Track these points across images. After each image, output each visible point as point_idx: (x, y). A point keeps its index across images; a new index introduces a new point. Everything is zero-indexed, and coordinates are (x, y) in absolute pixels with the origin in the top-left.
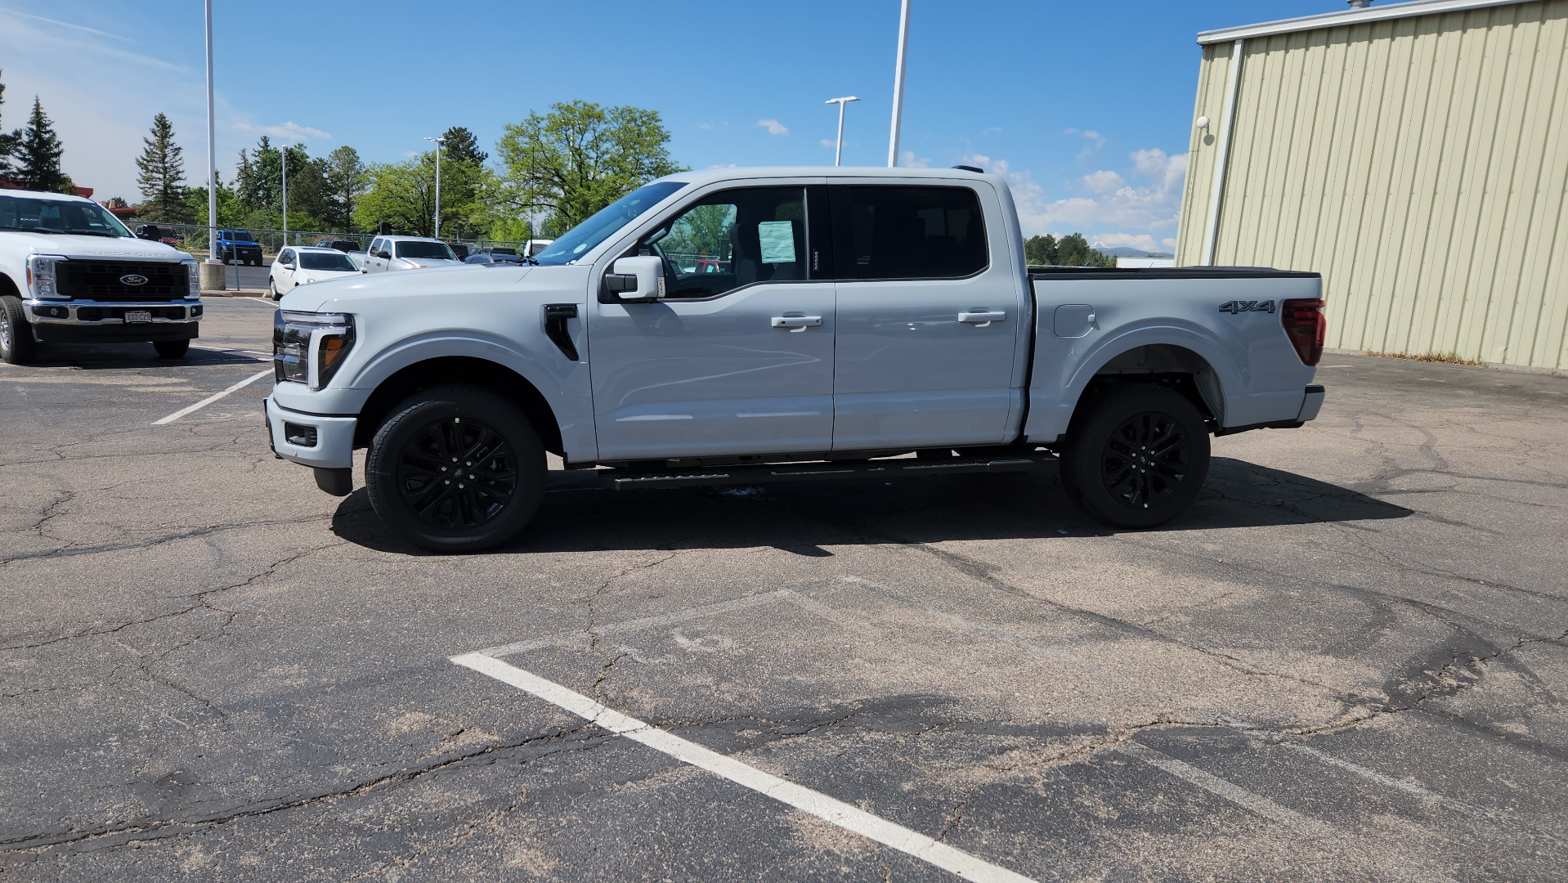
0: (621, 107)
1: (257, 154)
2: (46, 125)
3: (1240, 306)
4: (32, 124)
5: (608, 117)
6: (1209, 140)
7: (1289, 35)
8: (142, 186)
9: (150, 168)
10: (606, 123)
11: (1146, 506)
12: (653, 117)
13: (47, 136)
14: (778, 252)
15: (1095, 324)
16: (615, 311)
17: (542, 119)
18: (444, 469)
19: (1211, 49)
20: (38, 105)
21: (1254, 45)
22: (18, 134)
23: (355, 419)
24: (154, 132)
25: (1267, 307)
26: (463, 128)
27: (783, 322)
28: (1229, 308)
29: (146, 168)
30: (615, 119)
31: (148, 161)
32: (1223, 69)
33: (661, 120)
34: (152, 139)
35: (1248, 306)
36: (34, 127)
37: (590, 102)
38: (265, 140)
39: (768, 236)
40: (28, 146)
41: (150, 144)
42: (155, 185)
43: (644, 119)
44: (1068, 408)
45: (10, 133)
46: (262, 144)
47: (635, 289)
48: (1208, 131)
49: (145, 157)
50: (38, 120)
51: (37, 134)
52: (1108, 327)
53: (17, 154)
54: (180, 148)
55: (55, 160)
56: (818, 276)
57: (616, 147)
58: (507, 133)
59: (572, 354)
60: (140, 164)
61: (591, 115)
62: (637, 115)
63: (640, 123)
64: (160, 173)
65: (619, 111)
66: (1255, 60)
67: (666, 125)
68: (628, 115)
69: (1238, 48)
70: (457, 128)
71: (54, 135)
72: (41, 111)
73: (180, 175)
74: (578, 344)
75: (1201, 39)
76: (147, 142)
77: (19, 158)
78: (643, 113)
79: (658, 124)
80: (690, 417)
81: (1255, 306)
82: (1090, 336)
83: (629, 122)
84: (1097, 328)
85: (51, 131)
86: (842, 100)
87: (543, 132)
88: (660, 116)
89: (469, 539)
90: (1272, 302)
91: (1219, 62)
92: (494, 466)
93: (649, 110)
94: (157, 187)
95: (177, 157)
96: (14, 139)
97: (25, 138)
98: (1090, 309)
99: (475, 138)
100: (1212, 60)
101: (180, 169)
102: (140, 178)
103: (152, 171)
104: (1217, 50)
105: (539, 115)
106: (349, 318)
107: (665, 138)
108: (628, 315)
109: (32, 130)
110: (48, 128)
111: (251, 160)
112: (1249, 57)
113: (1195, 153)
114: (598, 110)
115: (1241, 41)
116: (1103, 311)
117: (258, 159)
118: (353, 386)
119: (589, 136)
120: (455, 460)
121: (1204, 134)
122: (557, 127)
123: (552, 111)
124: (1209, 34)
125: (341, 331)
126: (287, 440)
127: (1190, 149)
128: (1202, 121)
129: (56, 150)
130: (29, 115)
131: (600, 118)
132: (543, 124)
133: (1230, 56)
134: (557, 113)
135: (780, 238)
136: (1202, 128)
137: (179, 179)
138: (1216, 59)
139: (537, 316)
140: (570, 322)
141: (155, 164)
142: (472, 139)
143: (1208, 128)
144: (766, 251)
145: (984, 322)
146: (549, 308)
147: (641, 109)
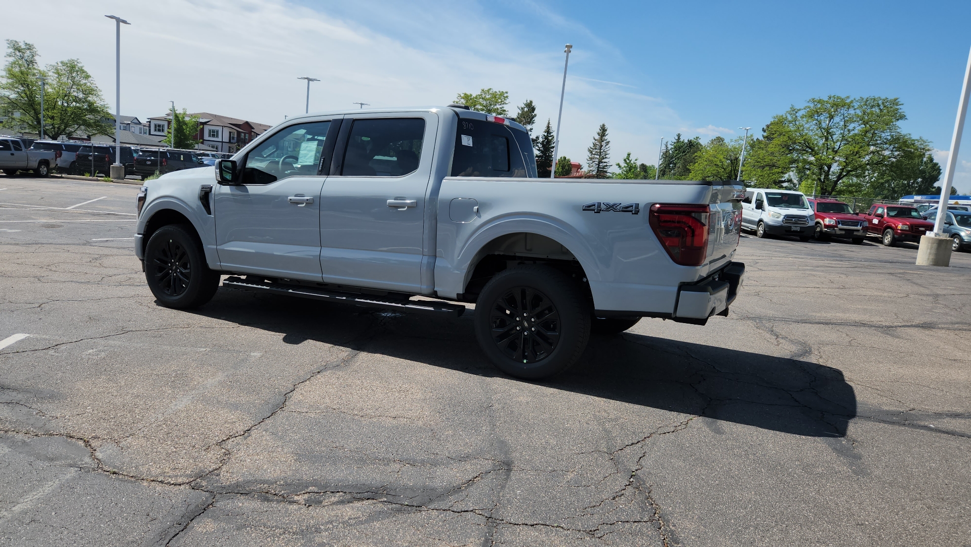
0: (865, 97)
1: (673, 144)
2: (551, 133)
3: (603, 207)
4: (545, 132)
5: (856, 105)
8: (589, 162)
9: (594, 153)
10: (855, 109)
12: (895, 102)
13: (550, 138)
15: (478, 214)
16: (226, 189)
17: (800, 110)
18: (169, 265)
20: (549, 123)
22: (537, 138)
23: (141, 236)
24: (599, 134)
25: (632, 209)
27: (295, 200)
28: (593, 209)
29: (591, 152)
30: (861, 106)
31: (593, 149)
33: (902, 104)
34: (597, 137)
35: (611, 207)
36: (546, 134)
38: (679, 136)
39: (304, 150)
40: (542, 143)
41: (596, 140)
42: (594, 161)
43: (886, 104)
44: (459, 274)
45: (535, 138)
46: (677, 138)
49: (592, 147)
50: (548, 131)
51: (546, 138)
52: (486, 216)
53: (537, 148)
54: (609, 142)
55: (552, 150)
57: (862, 126)
59: (209, 213)
60: (589, 150)
61: (839, 104)
62: (880, 102)
63: (882, 107)
64: (598, 155)
65: (865, 100)
68: (872, 103)
71: (553, 138)
72: (550, 126)
73: (607, 156)
74: (212, 207)
76: (594, 139)
77: (537, 150)
78: (885, 101)
79: (898, 107)
81: (618, 207)
83: (872, 107)
84: (479, 217)
85: (552, 136)
87: (799, 118)
88: (901, 101)
90: (637, 205)
93: (892, 97)
94: (595, 163)
95: (607, 146)
96: (536, 140)
97: (541, 140)
98: (476, 203)
101: (608, 152)
102: (588, 158)
103: (595, 154)
105: (797, 107)
106: (146, 189)
107: (902, 117)
109: (544, 135)
110: (552, 134)
111: (670, 147)
114: (848, 101)
117: (673, 147)
118: (141, 220)
120: (173, 261)
122: (813, 114)
123: (808, 104)
129: (553, 145)
130: (545, 128)
131: (849, 106)
132: (800, 114)
134: (812, 105)
137: (606, 158)
139: (197, 190)
140: (210, 196)
141: (597, 150)
144: (302, 159)
145: (404, 207)
146: (203, 187)
147: (883, 97)
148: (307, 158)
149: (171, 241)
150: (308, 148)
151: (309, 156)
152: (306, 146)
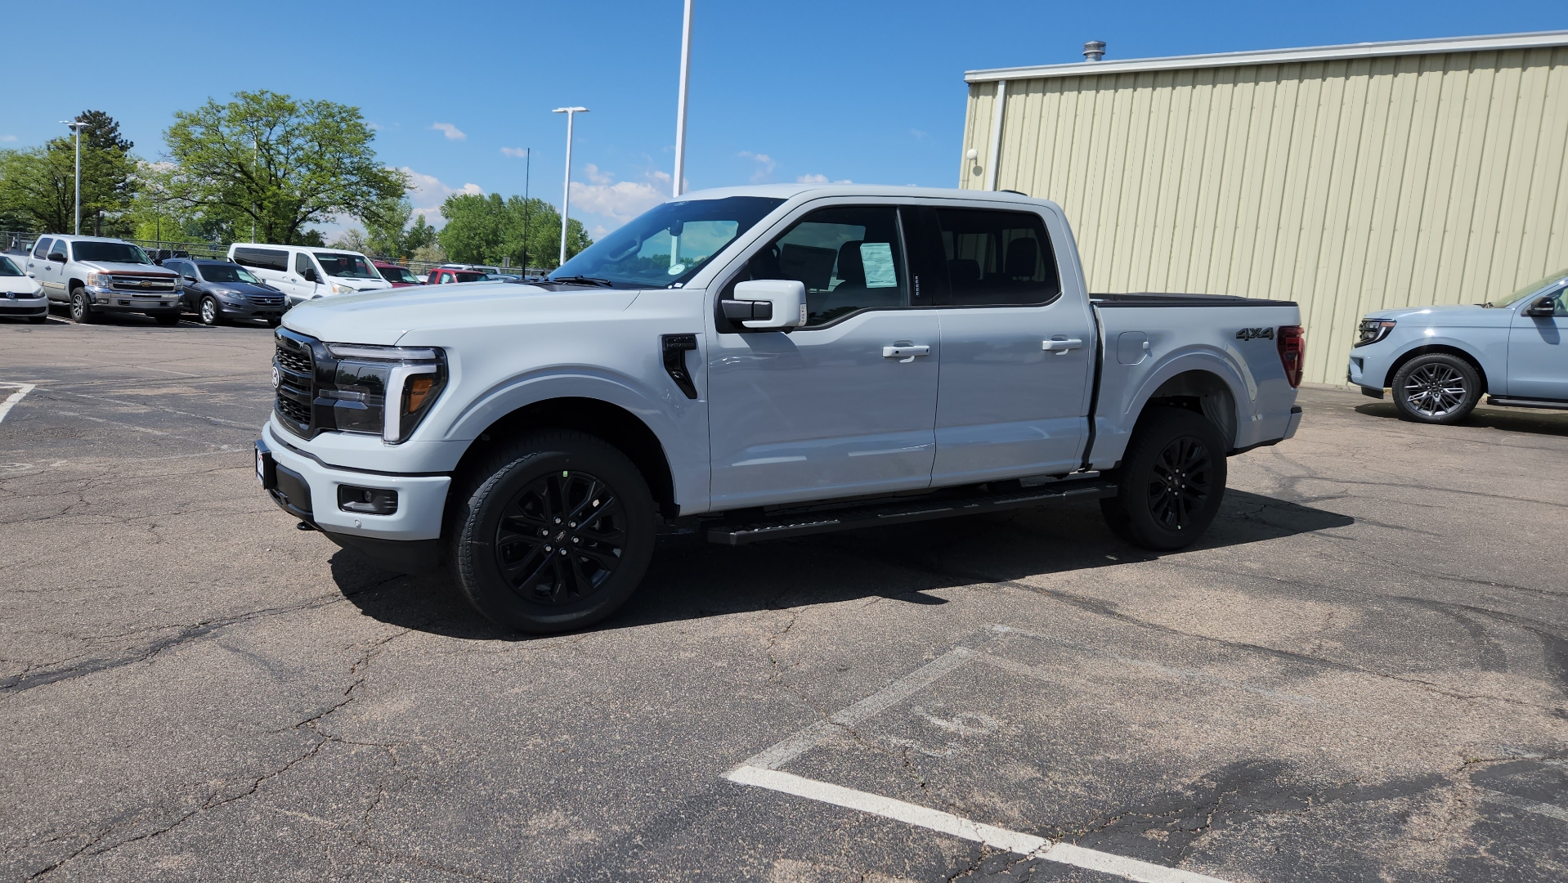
0: (317, 101)
3: (1250, 333)
5: (302, 111)
6: (978, 171)
7: (1046, 80)
10: (297, 117)
11: (1180, 528)
12: (354, 113)
14: (881, 276)
15: (1148, 351)
16: (734, 340)
17: (223, 108)
18: (545, 533)
19: (977, 87)
21: (1015, 87)
23: (448, 478)
25: (1267, 333)
26: (101, 112)
27: (897, 352)
28: (1243, 335)
30: (312, 114)
32: (987, 107)
33: (363, 118)
35: (1256, 333)
37: (280, 93)
39: (870, 259)
43: (344, 115)
44: (1125, 434)
47: (769, 317)
48: (976, 163)
52: (1159, 353)
56: (918, 302)
57: (310, 144)
58: (179, 121)
59: (690, 391)
61: (282, 108)
62: (336, 110)
63: (338, 119)
65: (314, 105)
66: (1017, 100)
67: (370, 123)
68: (325, 110)
69: (1001, 88)
70: (93, 112)
74: (697, 380)
75: (968, 78)
78: (343, 109)
79: (359, 121)
80: (804, 458)
81: (1260, 332)
82: (1145, 362)
83: (326, 117)
84: (1150, 355)
86: (570, 110)
87: (224, 122)
88: (361, 113)
89: (575, 616)
90: (1272, 329)
91: (984, 100)
92: (597, 526)
93: (349, 106)
98: (1145, 336)
99: (117, 124)
100: (978, 98)
104: (982, 88)
105: (219, 103)
106: (440, 352)
107: (369, 137)
108: (748, 346)
112: (1011, 97)
113: (966, 182)
114: (289, 102)
115: (1004, 82)
116: (1156, 338)
118: (448, 437)
119: (279, 130)
120: (558, 521)
121: (973, 165)
122: (241, 117)
123: (234, 100)
124: (976, 74)
125: (431, 369)
126: (340, 506)
127: (961, 178)
128: (971, 153)
131: (292, 111)
132: (224, 114)
133: (994, 94)
134: (241, 102)
135: (880, 261)
136: (971, 160)
138: (981, 97)
139: (656, 349)
140: (689, 356)
142: (113, 124)
143: (976, 159)
144: (870, 275)
145: (1064, 350)
146: (667, 339)
147: (340, 105)
148: (879, 273)
149: (565, 473)
150: (876, 256)
151: (882, 269)
152: (870, 251)
